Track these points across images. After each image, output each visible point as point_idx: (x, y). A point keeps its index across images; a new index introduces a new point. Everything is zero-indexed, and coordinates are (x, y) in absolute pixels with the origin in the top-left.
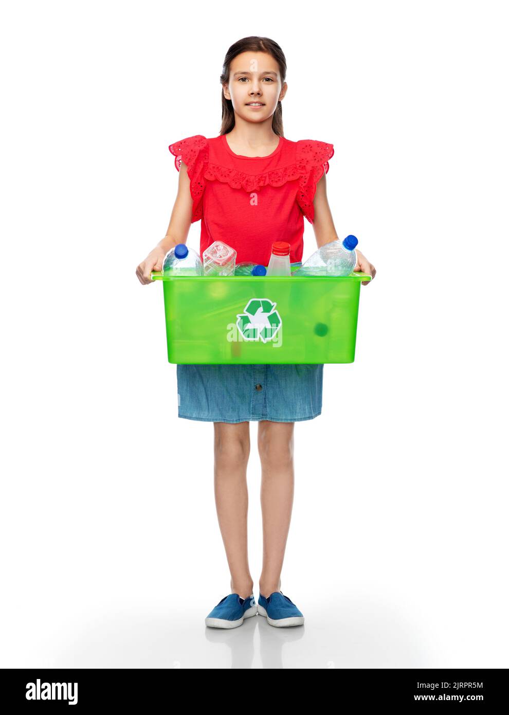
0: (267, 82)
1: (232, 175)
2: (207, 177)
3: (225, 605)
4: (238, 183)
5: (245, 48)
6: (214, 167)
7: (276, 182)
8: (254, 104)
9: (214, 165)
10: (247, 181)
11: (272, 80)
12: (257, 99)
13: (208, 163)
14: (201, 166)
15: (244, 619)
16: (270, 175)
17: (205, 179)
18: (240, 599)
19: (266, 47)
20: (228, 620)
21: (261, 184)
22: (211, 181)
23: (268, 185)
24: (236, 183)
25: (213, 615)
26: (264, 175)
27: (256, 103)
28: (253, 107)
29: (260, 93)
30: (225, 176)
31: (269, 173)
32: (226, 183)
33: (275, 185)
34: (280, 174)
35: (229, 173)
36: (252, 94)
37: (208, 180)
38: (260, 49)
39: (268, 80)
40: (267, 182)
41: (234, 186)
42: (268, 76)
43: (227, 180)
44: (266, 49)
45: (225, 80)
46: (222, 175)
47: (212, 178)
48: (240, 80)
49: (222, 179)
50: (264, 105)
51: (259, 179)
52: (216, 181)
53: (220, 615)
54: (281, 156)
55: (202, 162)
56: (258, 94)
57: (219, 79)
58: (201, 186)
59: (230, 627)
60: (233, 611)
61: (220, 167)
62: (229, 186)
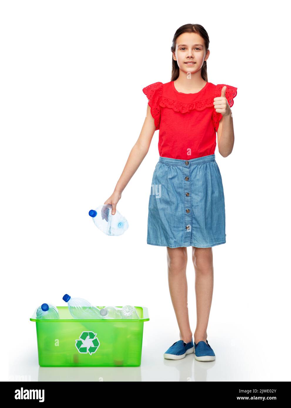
0: (197, 50)
1: (175, 104)
2: (161, 105)
3: (176, 346)
4: (178, 108)
5: (184, 31)
6: (165, 99)
7: (200, 107)
8: (189, 63)
9: (165, 98)
10: (183, 107)
11: (200, 49)
12: (191, 60)
13: (162, 96)
14: (157, 98)
15: (186, 355)
16: (197, 104)
17: (160, 106)
18: (184, 343)
19: (196, 30)
20: (176, 355)
21: (191, 109)
22: (163, 107)
23: (195, 109)
24: (177, 108)
25: (168, 352)
26: (193, 104)
27: (190, 62)
28: (188, 65)
29: (193, 56)
30: (171, 105)
31: (196, 103)
32: (172, 109)
33: (198, 109)
34: (203, 103)
35: (173, 103)
36: (188, 57)
37: (161, 107)
38: (193, 31)
39: (198, 49)
40: (194, 107)
41: (176, 110)
42: (198, 47)
43: (172, 107)
44: (196, 31)
45: (173, 49)
46: (169, 104)
47: (163, 106)
48: (181, 49)
49: (169, 106)
50: (195, 63)
51: (190, 106)
52: (166, 107)
53: (171, 352)
54: (205, 92)
55: (158, 96)
56: (192, 57)
57: (170, 49)
58: (158, 110)
59: (177, 359)
60: (179, 350)
61: (168, 100)
62: (173, 110)
